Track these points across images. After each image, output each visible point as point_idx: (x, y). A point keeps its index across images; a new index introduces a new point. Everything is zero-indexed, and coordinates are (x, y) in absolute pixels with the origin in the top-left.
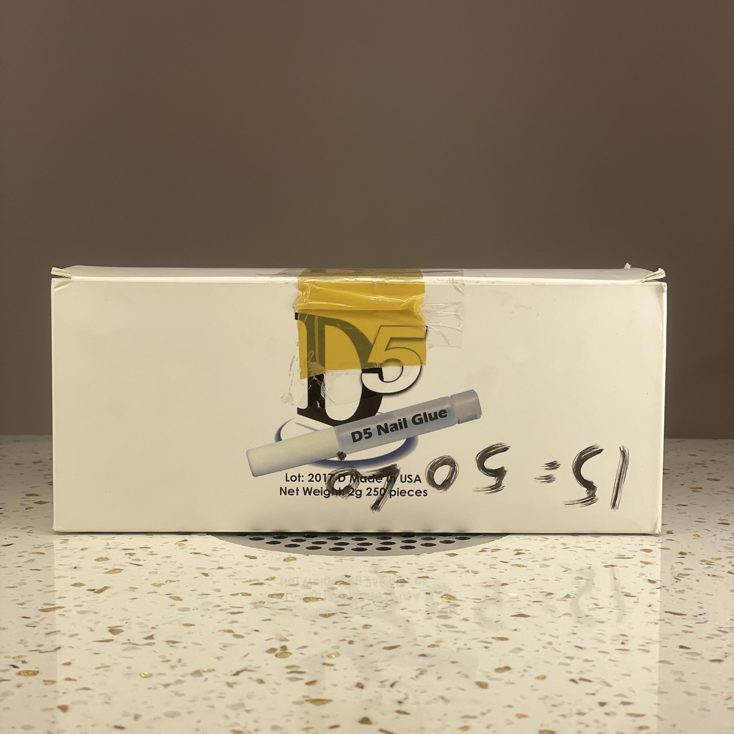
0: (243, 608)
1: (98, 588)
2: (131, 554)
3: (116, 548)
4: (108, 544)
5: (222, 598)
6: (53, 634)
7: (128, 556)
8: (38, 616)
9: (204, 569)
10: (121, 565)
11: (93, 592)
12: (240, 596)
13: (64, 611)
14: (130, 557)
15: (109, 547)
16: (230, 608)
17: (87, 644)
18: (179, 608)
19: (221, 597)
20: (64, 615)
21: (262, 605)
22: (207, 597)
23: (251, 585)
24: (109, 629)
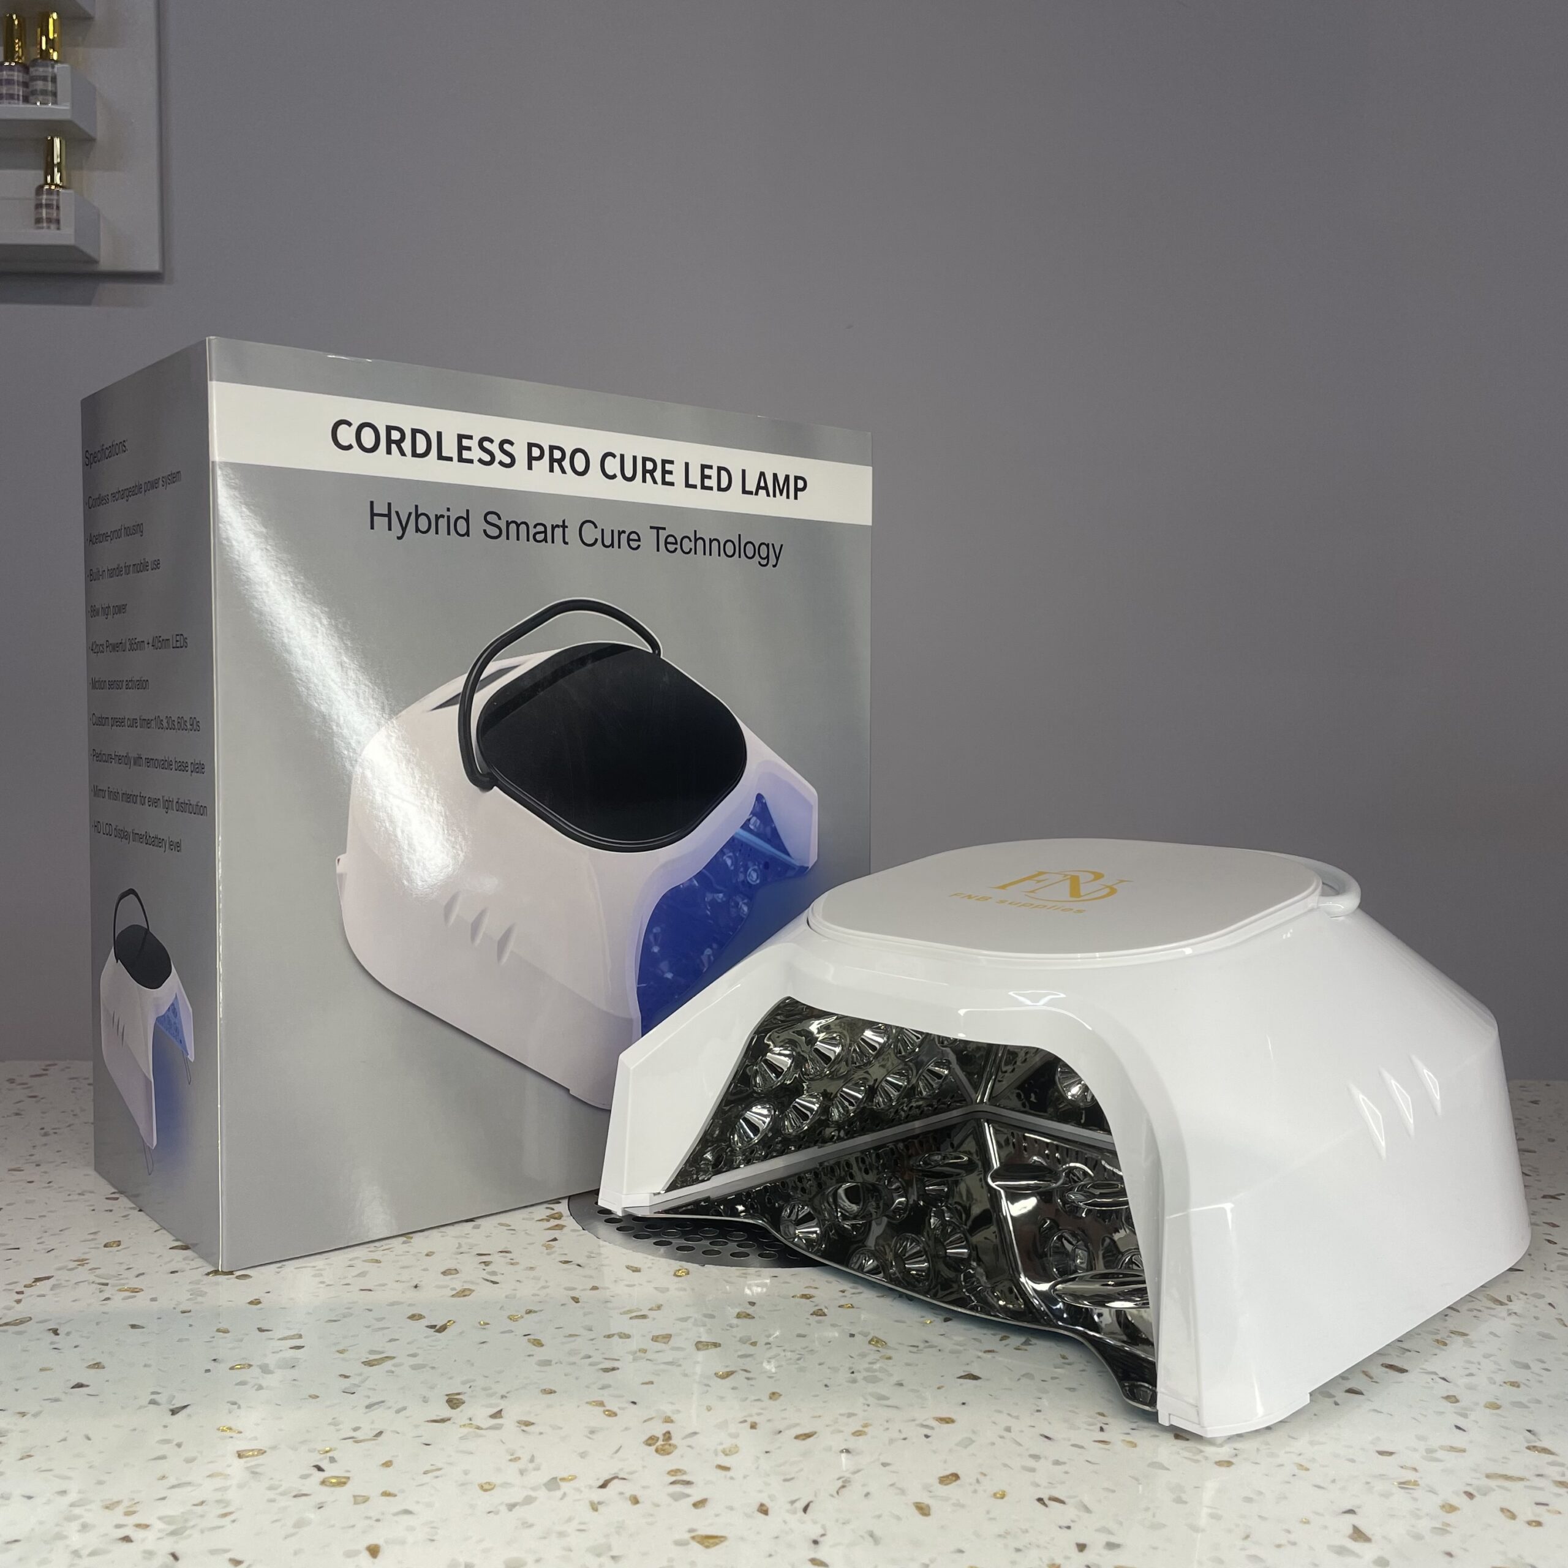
0: (618, 1360)
1: (440, 1324)
2: (486, 1263)
3: (469, 1252)
4: (460, 1246)
5: (593, 1342)
6: (376, 1406)
7: (483, 1266)
8: (360, 1375)
9: (574, 1289)
10: (472, 1283)
11: (434, 1330)
12: (616, 1338)
13: (394, 1365)
14: (485, 1268)
15: (461, 1250)
16: (603, 1360)
17: (417, 1426)
18: (539, 1361)
19: (592, 1340)
20: (393, 1372)
21: (643, 1355)
22: (575, 1340)
23: (631, 1318)
24: (447, 1398)
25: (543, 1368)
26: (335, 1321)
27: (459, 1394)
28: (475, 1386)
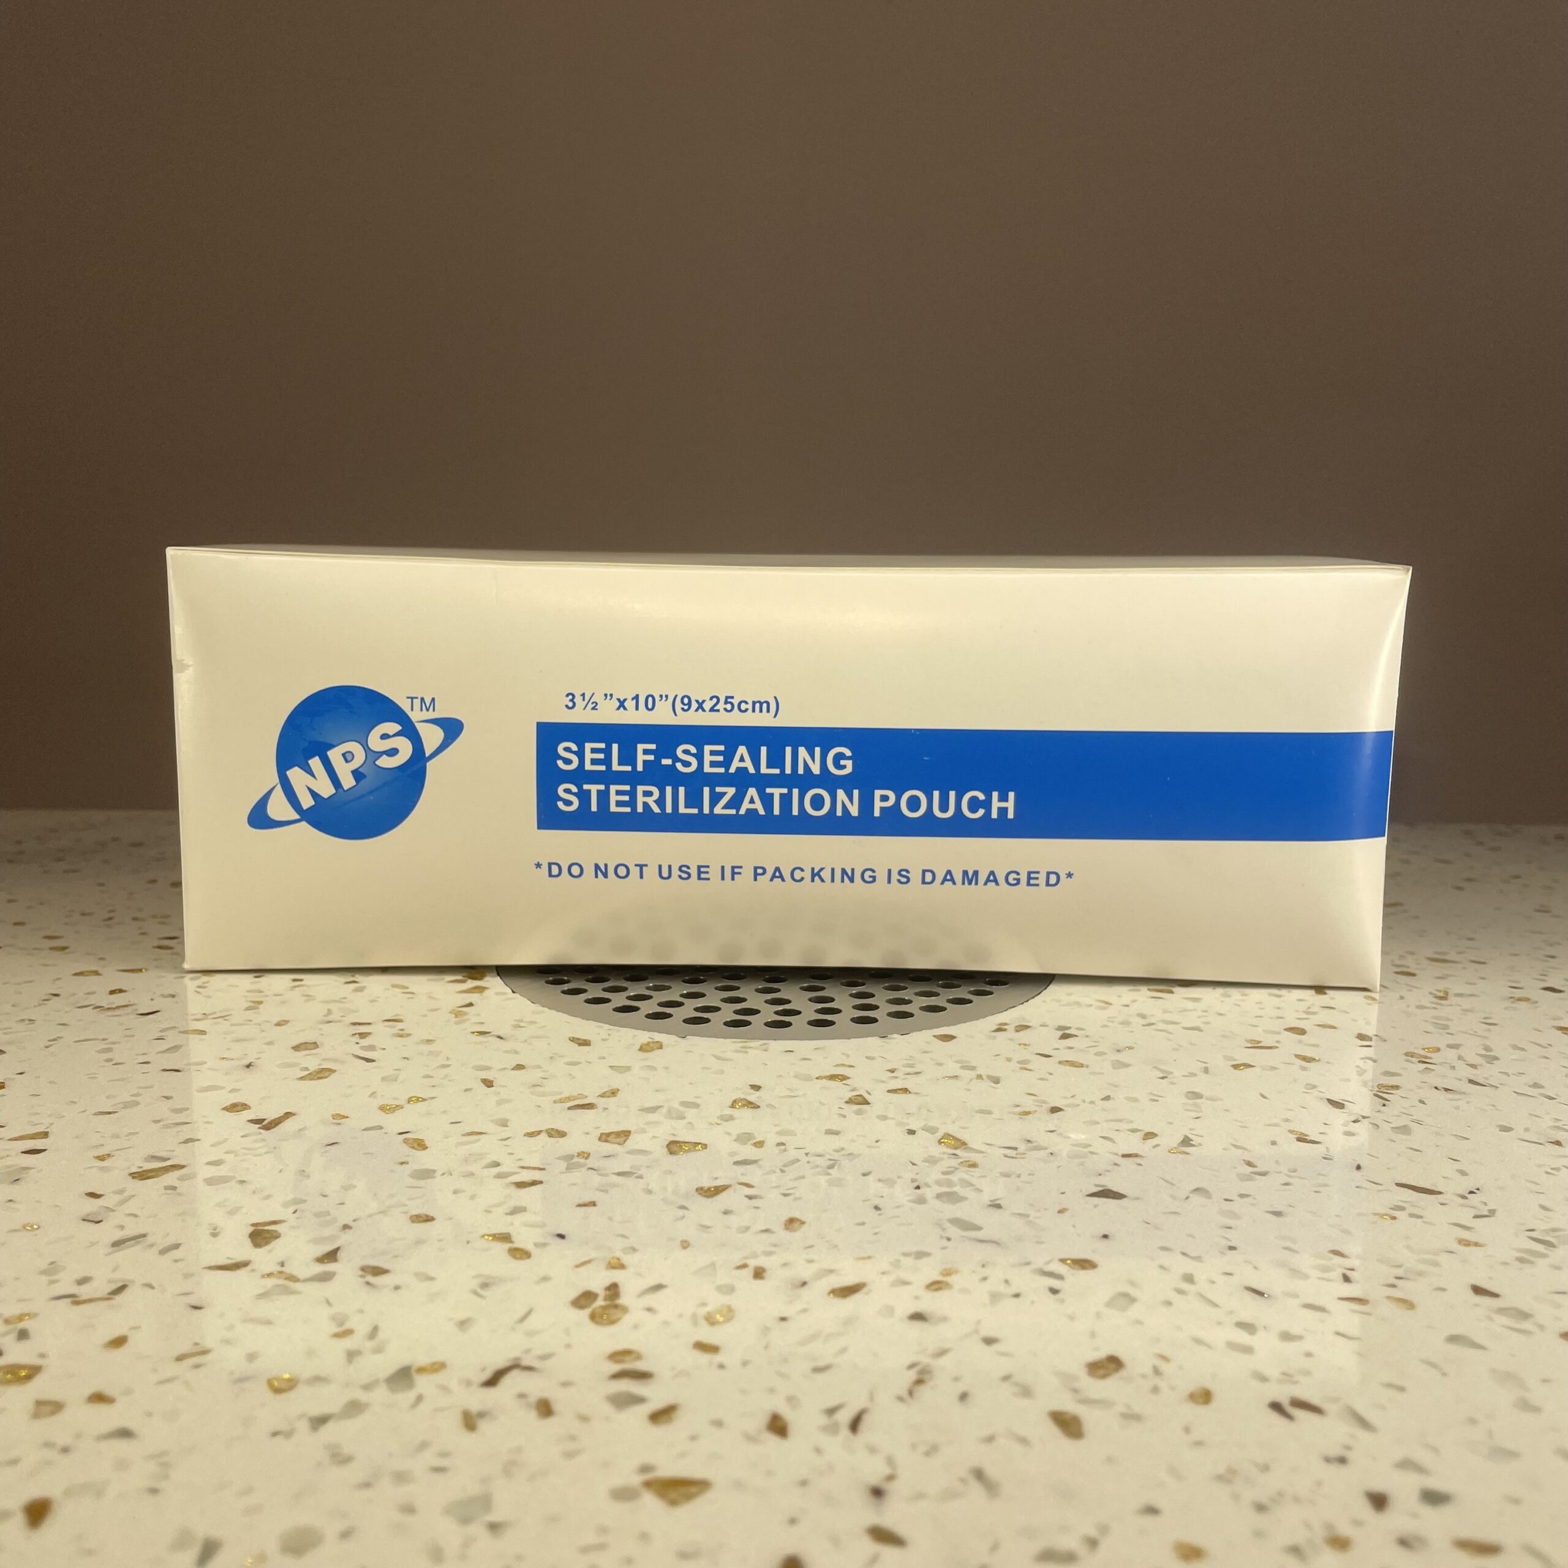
0: (543, 1169)
1: (271, 1115)
2: (363, 1035)
3: (340, 1021)
5: (507, 1142)
6: (128, 1243)
7: (356, 1039)
8: (121, 1193)
9: (488, 1068)
10: (335, 1060)
11: (259, 1126)
12: (543, 1137)
13: (179, 1178)
14: (359, 1041)
15: (329, 1018)
16: (519, 1169)
17: (188, 1276)
18: (416, 1170)
19: (506, 1139)
20: (174, 1189)
21: (582, 1161)
22: (478, 1140)
23: (569, 1108)
24: (252, 1229)
25: (422, 1183)
26: (109, 1113)
27: (274, 1223)
28: (303, 1211)
